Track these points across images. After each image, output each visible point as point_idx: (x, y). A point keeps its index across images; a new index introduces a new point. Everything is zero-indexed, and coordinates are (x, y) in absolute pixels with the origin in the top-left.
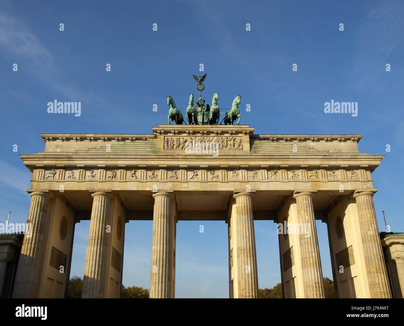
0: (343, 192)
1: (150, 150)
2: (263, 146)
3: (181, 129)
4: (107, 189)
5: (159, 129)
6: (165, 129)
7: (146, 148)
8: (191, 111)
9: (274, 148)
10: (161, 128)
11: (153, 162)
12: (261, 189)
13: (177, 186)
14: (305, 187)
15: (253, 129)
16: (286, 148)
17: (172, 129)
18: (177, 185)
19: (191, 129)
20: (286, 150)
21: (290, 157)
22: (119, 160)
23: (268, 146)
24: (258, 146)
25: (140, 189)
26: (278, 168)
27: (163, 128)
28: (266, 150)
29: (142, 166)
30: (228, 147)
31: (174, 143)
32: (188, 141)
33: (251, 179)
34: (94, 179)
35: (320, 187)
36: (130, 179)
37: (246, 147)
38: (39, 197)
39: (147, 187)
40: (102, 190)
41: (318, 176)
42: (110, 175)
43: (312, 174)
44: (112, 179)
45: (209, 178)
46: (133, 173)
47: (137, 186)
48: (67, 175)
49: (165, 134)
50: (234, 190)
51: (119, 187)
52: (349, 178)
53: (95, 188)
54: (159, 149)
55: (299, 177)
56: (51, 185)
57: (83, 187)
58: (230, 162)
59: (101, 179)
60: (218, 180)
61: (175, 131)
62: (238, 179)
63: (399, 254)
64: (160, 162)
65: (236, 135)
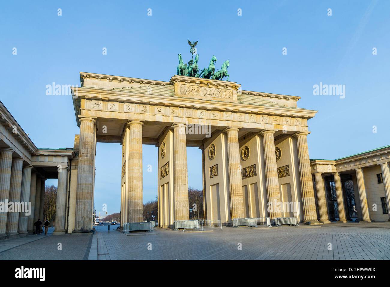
0: (286, 132)
1: (169, 93)
2: (245, 98)
3: (192, 80)
4: (141, 119)
5: (177, 78)
6: (182, 78)
7: (167, 91)
8: (196, 67)
9: (251, 100)
10: (178, 78)
11: (175, 102)
12: (244, 127)
14: (271, 128)
16: (259, 101)
17: (186, 79)
18: (191, 120)
19: (200, 81)
20: (259, 102)
21: (265, 107)
22: (151, 99)
23: (247, 98)
24: (241, 98)
25: (166, 121)
26: (257, 114)
27: (180, 78)
28: (246, 101)
29: (167, 104)
30: (223, 96)
31: (187, 90)
32: (196, 89)
33: (238, 120)
34: (130, 111)
35: (279, 128)
36: (158, 113)
37: (235, 98)
38: (88, 122)
39: (170, 120)
40: (138, 120)
41: (278, 121)
42: (143, 109)
43: (274, 120)
44: (144, 112)
45: (212, 117)
46: (160, 109)
47: (163, 119)
48: (109, 107)
49: (180, 83)
50: (228, 127)
51: (150, 119)
52: (295, 123)
53: (132, 118)
54: (177, 93)
55: (267, 121)
56: (98, 113)
57: (123, 116)
58: (227, 107)
59: (137, 112)
60: (218, 119)
61: (188, 81)
62: (230, 119)
63: (318, 171)
64: (180, 102)
65: (229, 88)
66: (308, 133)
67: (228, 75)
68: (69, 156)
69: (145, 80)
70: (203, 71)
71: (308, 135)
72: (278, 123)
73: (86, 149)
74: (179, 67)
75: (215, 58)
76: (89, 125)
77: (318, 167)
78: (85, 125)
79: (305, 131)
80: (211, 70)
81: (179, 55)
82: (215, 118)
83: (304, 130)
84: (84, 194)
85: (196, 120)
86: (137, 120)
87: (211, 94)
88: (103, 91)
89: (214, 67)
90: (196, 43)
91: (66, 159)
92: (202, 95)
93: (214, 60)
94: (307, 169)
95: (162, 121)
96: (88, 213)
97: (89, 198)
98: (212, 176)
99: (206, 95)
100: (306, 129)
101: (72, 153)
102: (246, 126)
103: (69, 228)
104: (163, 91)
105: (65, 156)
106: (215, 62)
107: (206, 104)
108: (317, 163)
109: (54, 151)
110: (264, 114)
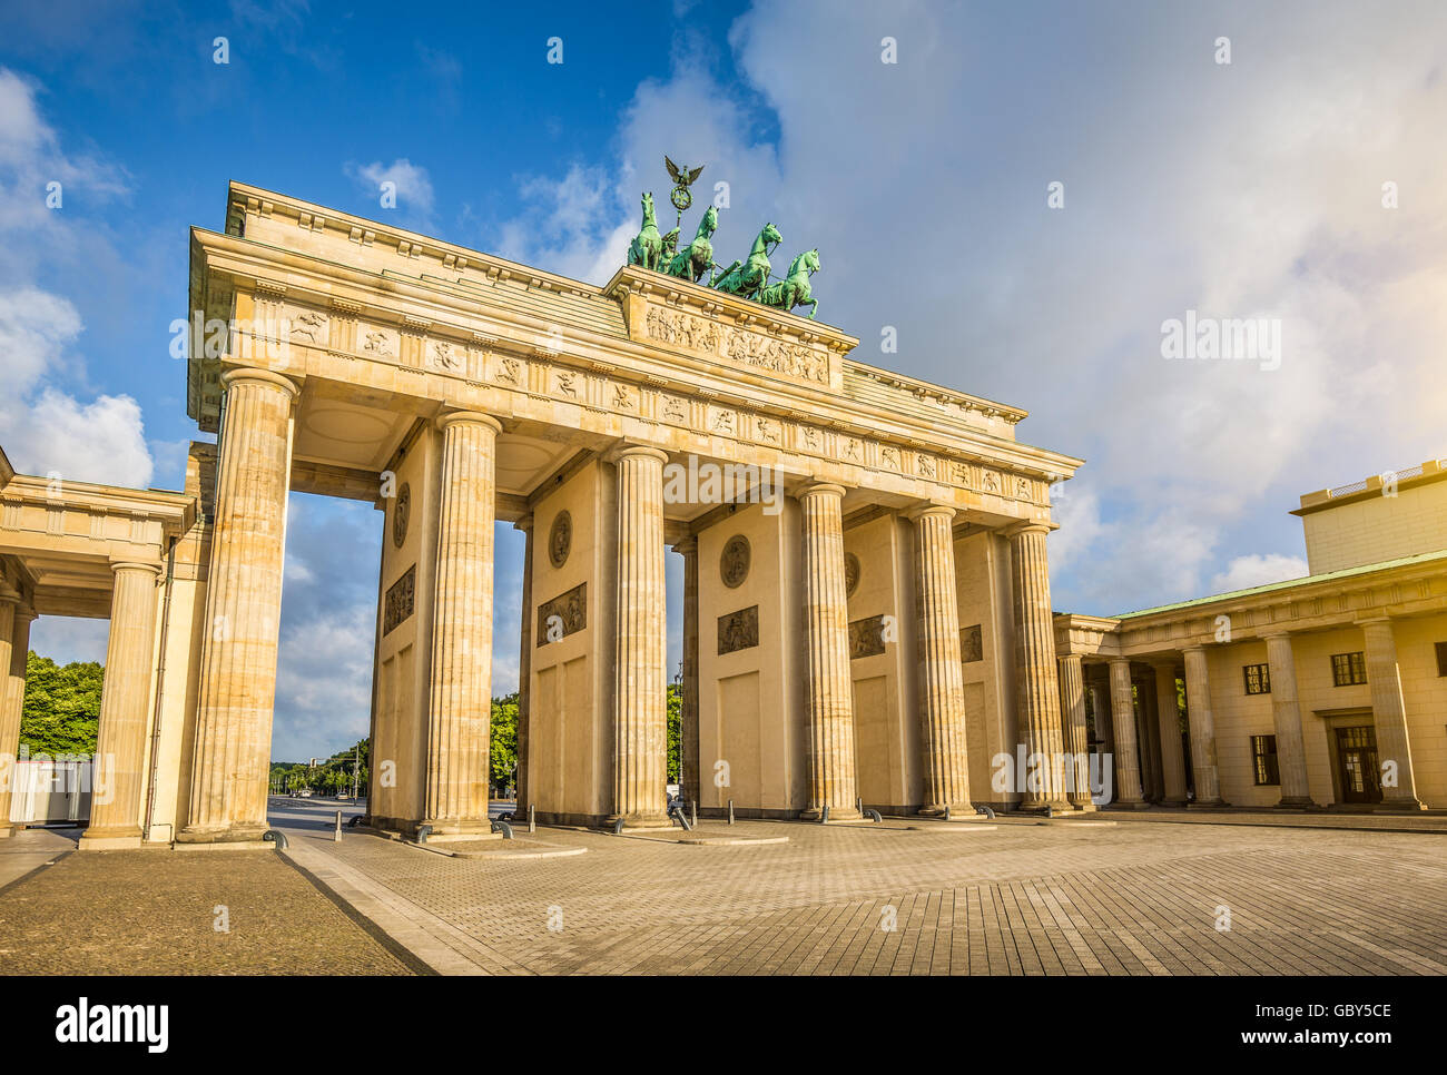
1: (608, 327)
3: (697, 292)
4: (495, 408)
5: (641, 276)
6: (657, 280)
7: (596, 319)
8: (705, 253)
10: (646, 277)
11: (633, 361)
12: (864, 484)
13: (685, 441)
14: (944, 497)
15: (857, 341)
17: (673, 286)
18: (685, 437)
19: (721, 300)
24: (855, 385)
25: (591, 429)
26: (906, 445)
27: (651, 279)
29: (602, 366)
30: (796, 371)
31: (673, 327)
32: (706, 330)
33: (845, 457)
34: (453, 370)
35: (968, 502)
36: (561, 394)
37: (837, 383)
38: (267, 388)
39: (611, 427)
40: (483, 408)
41: (968, 477)
42: (504, 372)
43: (956, 472)
44: (508, 384)
45: (757, 436)
46: (569, 377)
47: (583, 419)
48: (362, 341)
49: (649, 296)
50: (813, 477)
51: (532, 413)
52: (1015, 494)
53: (458, 400)
54: (635, 332)
55: (935, 473)
56: (310, 359)
57: (421, 387)
58: (814, 407)
59: (479, 378)
60: (779, 445)
61: (680, 295)
62: (819, 451)
63: (1074, 648)
64: (653, 366)
65: (816, 346)
66: (1052, 529)
67: (814, 302)
68: (166, 521)
69: (511, 265)
70: (727, 273)
71: (1050, 533)
72: (967, 486)
73: (252, 500)
74: (643, 241)
75: (775, 232)
76: (269, 400)
77: (1072, 638)
78: (251, 401)
79: (1043, 519)
80: (760, 271)
81: (647, 195)
82: (770, 442)
83: (1039, 516)
84: (237, 680)
85: (703, 441)
86: (477, 410)
87: (757, 354)
88: (343, 272)
89: (766, 262)
90: (694, 174)
91: (155, 532)
92: (724, 353)
93: (771, 240)
94: (1042, 638)
95: (577, 426)
96: (256, 760)
97: (261, 702)
98: (726, 647)
99: (741, 355)
100: (1046, 513)
101: (187, 510)
102: (867, 480)
103: (156, 819)
104: (584, 315)
105: (153, 518)
106: (771, 245)
107: (743, 387)
108: (1073, 623)
109: (97, 489)
110: (924, 450)
